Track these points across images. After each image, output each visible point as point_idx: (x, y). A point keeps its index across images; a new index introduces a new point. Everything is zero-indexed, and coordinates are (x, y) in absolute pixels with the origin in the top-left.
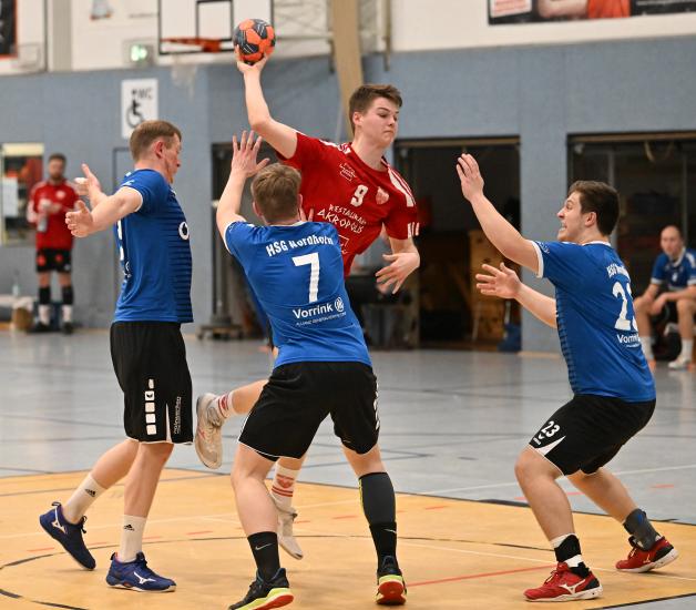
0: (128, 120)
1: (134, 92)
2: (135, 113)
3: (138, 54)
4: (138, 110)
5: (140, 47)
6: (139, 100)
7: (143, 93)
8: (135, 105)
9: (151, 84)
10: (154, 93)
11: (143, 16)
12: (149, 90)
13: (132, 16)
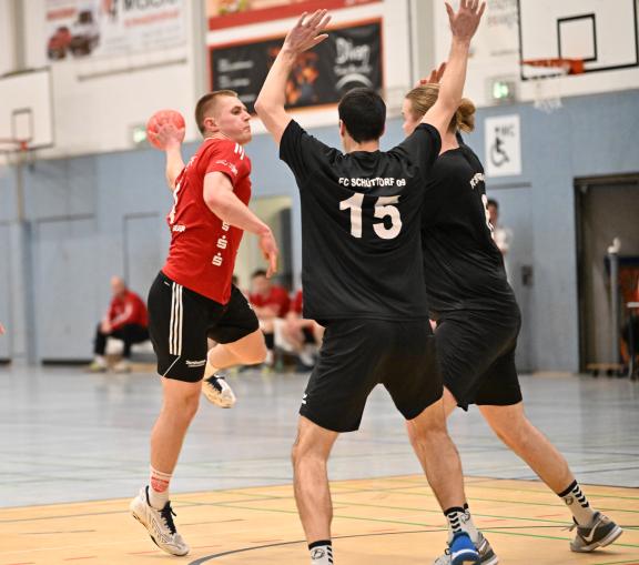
0: (492, 158)
1: (497, 130)
2: (499, 151)
3: (500, 91)
4: (502, 147)
5: (502, 84)
6: (501, 138)
7: (506, 131)
8: (498, 142)
9: (513, 121)
10: (516, 130)
11: (505, 53)
12: (512, 127)
13: (494, 54)
